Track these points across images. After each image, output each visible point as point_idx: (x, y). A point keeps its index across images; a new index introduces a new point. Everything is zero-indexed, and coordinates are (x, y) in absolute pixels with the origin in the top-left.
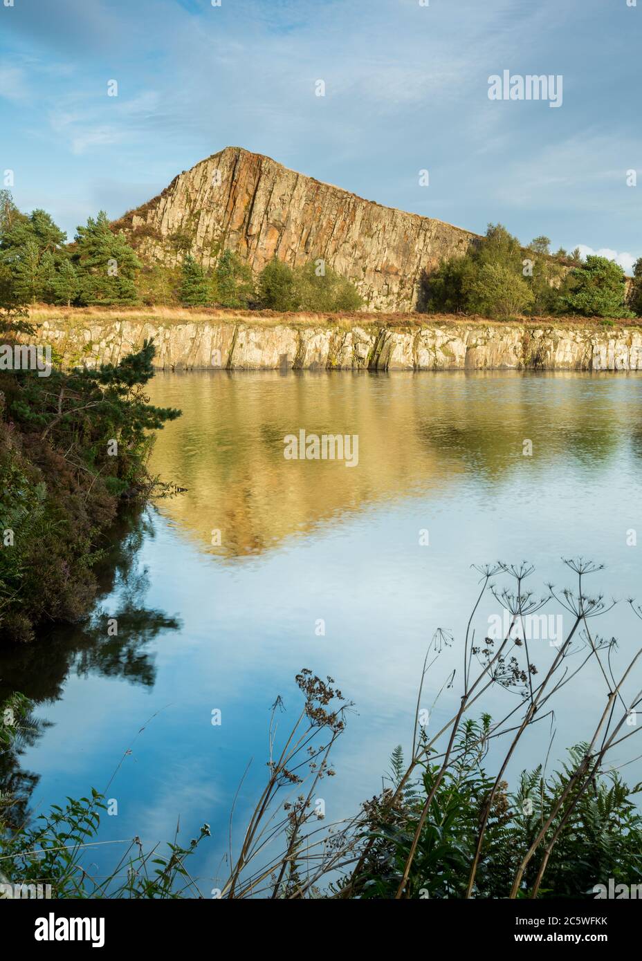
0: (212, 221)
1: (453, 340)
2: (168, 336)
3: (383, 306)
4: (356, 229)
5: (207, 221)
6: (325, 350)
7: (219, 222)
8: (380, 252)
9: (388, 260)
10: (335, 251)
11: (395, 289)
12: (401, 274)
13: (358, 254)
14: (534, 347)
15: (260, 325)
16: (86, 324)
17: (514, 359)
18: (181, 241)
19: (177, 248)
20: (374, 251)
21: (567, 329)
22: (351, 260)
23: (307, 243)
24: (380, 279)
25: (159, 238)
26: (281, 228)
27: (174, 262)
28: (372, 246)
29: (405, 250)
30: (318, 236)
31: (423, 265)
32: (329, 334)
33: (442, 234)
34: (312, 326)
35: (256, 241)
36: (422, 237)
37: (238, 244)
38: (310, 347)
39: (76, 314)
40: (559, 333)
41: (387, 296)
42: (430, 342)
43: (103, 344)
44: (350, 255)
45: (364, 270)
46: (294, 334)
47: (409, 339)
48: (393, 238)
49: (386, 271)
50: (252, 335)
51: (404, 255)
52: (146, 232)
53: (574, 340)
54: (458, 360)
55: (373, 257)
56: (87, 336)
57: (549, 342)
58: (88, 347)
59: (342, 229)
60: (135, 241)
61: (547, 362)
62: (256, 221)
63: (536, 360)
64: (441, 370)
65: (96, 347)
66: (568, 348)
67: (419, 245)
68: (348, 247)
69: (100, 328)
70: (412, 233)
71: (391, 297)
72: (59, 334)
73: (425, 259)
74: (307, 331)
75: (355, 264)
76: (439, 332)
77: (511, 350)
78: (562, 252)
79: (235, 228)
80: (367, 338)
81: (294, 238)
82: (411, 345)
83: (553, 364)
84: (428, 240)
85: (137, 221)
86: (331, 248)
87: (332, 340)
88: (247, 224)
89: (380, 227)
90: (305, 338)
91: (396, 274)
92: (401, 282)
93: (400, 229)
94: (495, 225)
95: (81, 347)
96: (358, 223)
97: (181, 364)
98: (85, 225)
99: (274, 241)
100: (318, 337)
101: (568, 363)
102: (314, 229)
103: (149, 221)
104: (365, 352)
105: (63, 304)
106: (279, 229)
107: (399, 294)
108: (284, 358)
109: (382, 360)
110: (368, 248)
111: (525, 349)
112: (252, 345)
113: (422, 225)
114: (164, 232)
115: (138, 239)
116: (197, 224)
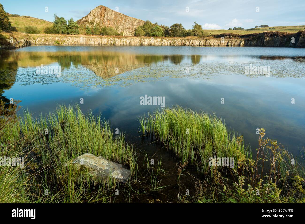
0: (98, 19)
1: (127, 40)
2: (78, 39)
3: (129, 35)
4: (124, 21)
5: (97, 19)
6: (106, 42)
7: (99, 19)
8: (128, 25)
9: (129, 26)
10: (120, 25)
11: (131, 32)
12: (132, 29)
13: (124, 25)
14: (141, 42)
15: (94, 38)
16: (64, 37)
17: (138, 43)
18: (92, 23)
19: (91, 24)
20: (127, 25)
21: (147, 39)
22: (123, 26)
23: (115, 23)
24: (128, 30)
25: (88, 22)
26: (110, 20)
27: (91, 27)
28: (127, 24)
29: (132, 25)
30: (117, 22)
31: (136, 27)
32: (107, 39)
33: (139, 22)
34: (104, 38)
35: (105, 23)
36: (135, 22)
37: (102, 24)
38: (103, 41)
39: (63, 36)
40: (145, 39)
41: (129, 33)
42: (123, 41)
43: (67, 41)
44: (123, 25)
45: (125, 28)
46: (101, 39)
47: (119, 40)
48: (130, 22)
49: (129, 28)
50: (92, 39)
51: (132, 26)
52: (86, 21)
53: (148, 41)
54: (128, 44)
55: (127, 26)
56: (64, 39)
57: (144, 41)
58: (64, 41)
59: (121, 21)
60: (84, 23)
61: (143, 44)
62: (105, 19)
63: (142, 44)
64: (125, 45)
65: (65, 41)
66: (147, 42)
67: (135, 24)
68: (122, 24)
69: (66, 38)
70: (133, 21)
71: (130, 33)
72: (59, 39)
73: (136, 26)
74: (103, 39)
75: (124, 27)
76: (125, 39)
77: (138, 42)
78: (162, 25)
79: (102, 20)
80: (113, 40)
81: (112, 22)
82: (120, 41)
83: (144, 44)
84: (136, 23)
85: (84, 19)
86: (119, 24)
87: (107, 40)
88: (104, 20)
89: (128, 20)
90: (102, 40)
91: (131, 29)
92: (132, 30)
93: (131, 21)
94: (147, 20)
95: (63, 41)
96: (124, 20)
97: (80, 44)
98: (70, 20)
99: (109, 23)
100: (104, 40)
101: (147, 44)
102: (116, 21)
103: (86, 19)
104: (112, 42)
105: (65, 34)
106: (110, 21)
107: (132, 33)
108: (99, 43)
109: (115, 44)
110: (126, 24)
111: (140, 42)
112: (92, 41)
113: (135, 20)
114: (89, 21)
115: (84, 22)
116: (95, 20)
